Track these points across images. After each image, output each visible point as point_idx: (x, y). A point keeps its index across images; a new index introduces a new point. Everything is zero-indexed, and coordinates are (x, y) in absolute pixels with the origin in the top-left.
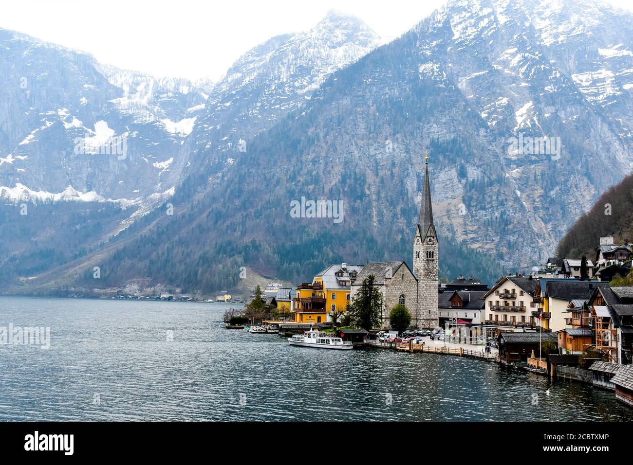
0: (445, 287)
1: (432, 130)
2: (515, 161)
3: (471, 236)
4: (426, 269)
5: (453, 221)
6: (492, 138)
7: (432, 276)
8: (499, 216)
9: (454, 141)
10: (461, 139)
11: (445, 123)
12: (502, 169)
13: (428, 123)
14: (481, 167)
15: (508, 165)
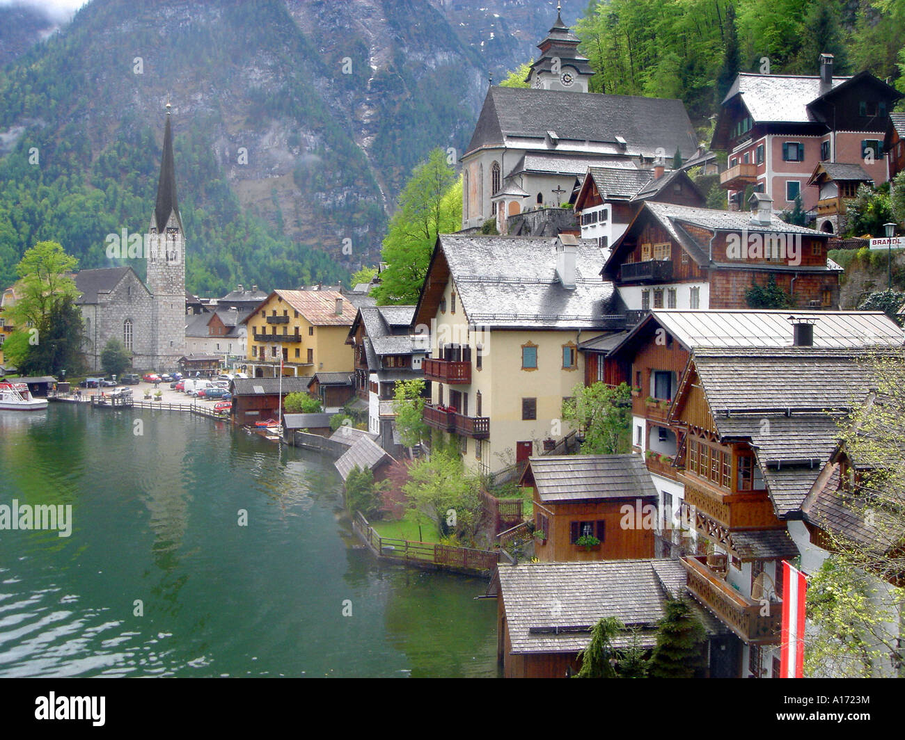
0: (216, 304)
1: (253, 76)
2: (367, 125)
3: (305, 228)
4: (166, 279)
5: (281, 206)
6: (336, 92)
7: (175, 289)
8: (344, 200)
9: (283, 93)
10: (293, 91)
11: (271, 67)
12: (350, 135)
13: (247, 66)
14: (320, 131)
15: (358, 131)
